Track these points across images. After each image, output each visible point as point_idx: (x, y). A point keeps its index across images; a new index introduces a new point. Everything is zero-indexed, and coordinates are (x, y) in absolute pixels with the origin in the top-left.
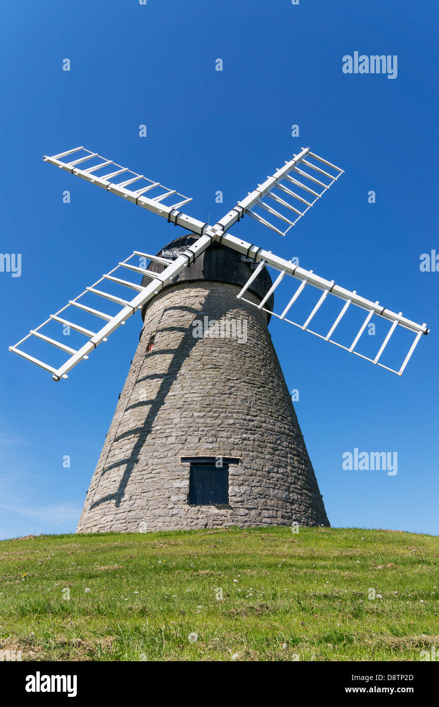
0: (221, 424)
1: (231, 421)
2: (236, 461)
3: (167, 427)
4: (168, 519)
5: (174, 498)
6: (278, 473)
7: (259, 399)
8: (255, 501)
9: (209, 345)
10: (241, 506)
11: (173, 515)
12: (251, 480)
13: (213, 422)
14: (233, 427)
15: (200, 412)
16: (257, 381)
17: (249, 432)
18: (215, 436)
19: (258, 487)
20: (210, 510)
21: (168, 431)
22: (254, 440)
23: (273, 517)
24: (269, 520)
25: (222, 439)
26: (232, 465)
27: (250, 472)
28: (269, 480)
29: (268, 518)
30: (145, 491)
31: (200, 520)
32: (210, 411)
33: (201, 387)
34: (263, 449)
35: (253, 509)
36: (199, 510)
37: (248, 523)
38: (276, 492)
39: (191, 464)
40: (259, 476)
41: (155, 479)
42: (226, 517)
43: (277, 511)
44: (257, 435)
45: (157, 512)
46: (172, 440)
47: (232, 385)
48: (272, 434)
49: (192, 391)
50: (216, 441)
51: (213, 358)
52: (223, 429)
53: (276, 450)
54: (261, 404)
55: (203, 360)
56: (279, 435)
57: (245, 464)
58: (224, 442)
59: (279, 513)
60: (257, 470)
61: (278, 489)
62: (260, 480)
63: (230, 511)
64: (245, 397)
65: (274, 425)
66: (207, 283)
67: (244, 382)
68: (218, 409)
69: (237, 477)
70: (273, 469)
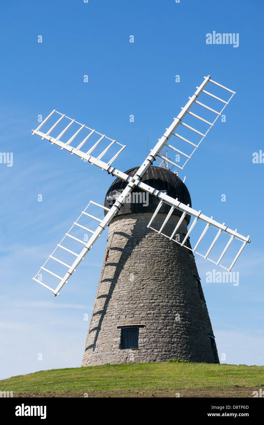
0: (137, 307)
1: (142, 305)
2: (143, 326)
3: (112, 310)
4: (112, 356)
5: (114, 346)
6: (166, 329)
7: (160, 289)
8: (151, 345)
9: (134, 259)
10: (143, 348)
11: (113, 354)
12: (150, 335)
13: (133, 306)
14: (143, 308)
15: (127, 301)
16: (160, 277)
17: (151, 309)
18: (133, 314)
19: (153, 338)
20: (129, 351)
21: (112, 312)
22: (154, 314)
23: (160, 352)
24: (157, 354)
25: (136, 315)
26: (141, 328)
27: (149, 331)
28: (160, 333)
29: (157, 352)
30: (103, 343)
31: (124, 356)
32: (132, 300)
33: (128, 287)
34: (159, 318)
35: (149, 349)
36: (124, 352)
37: (146, 356)
38: (163, 339)
39: (122, 329)
40: (154, 332)
41: (107, 337)
42: (136, 353)
43: (162, 349)
44: (156, 310)
45: (107, 353)
46: (113, 317)
47: (145, 283)
48: (165, 308)
49: (123, 290)
50: (134, 316)
51: (135, 267)
52: (138, 310)
53: (167, 317)
54: (161, 292)
55: (130, 270)
56: (170, 308)
57: (146, 328)
58: (137, 317)
59: (164, 350)
60: (153, 330)
61: (165, 338)
62: (155, 334)
63: (138, 351)
64: (151, 290)
65: (168, 302)
66: (134, 215)
67: (152, 280)
68: (135, 299)
69: (142, 334)
70: (163, 327)
